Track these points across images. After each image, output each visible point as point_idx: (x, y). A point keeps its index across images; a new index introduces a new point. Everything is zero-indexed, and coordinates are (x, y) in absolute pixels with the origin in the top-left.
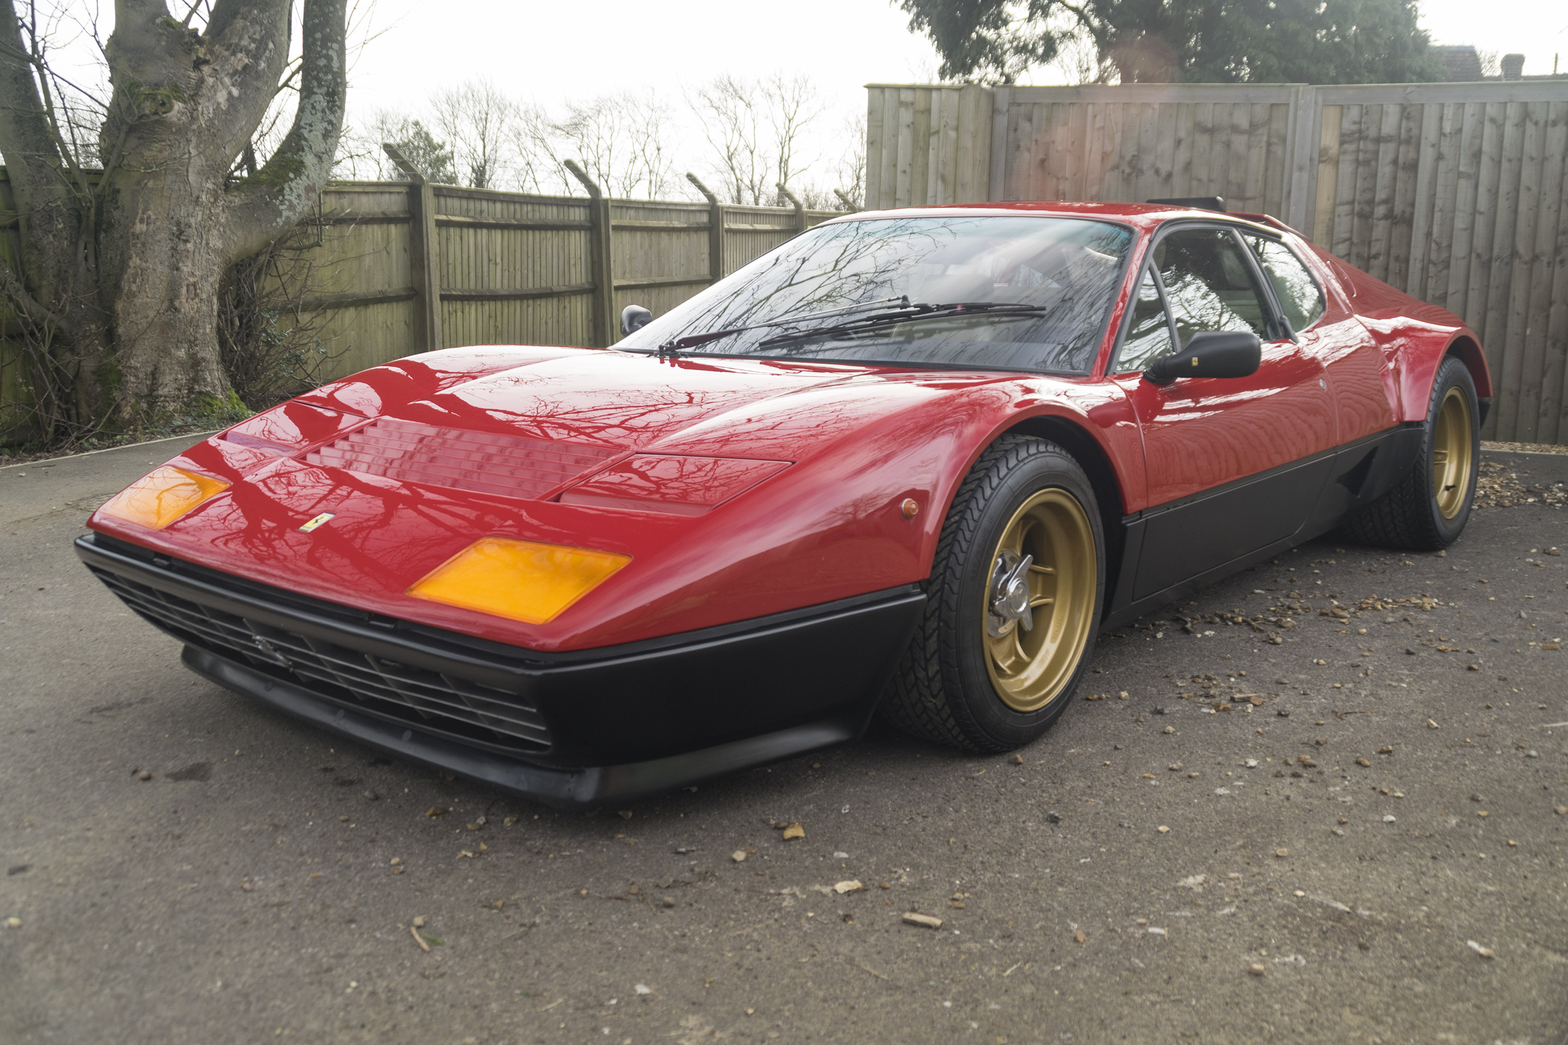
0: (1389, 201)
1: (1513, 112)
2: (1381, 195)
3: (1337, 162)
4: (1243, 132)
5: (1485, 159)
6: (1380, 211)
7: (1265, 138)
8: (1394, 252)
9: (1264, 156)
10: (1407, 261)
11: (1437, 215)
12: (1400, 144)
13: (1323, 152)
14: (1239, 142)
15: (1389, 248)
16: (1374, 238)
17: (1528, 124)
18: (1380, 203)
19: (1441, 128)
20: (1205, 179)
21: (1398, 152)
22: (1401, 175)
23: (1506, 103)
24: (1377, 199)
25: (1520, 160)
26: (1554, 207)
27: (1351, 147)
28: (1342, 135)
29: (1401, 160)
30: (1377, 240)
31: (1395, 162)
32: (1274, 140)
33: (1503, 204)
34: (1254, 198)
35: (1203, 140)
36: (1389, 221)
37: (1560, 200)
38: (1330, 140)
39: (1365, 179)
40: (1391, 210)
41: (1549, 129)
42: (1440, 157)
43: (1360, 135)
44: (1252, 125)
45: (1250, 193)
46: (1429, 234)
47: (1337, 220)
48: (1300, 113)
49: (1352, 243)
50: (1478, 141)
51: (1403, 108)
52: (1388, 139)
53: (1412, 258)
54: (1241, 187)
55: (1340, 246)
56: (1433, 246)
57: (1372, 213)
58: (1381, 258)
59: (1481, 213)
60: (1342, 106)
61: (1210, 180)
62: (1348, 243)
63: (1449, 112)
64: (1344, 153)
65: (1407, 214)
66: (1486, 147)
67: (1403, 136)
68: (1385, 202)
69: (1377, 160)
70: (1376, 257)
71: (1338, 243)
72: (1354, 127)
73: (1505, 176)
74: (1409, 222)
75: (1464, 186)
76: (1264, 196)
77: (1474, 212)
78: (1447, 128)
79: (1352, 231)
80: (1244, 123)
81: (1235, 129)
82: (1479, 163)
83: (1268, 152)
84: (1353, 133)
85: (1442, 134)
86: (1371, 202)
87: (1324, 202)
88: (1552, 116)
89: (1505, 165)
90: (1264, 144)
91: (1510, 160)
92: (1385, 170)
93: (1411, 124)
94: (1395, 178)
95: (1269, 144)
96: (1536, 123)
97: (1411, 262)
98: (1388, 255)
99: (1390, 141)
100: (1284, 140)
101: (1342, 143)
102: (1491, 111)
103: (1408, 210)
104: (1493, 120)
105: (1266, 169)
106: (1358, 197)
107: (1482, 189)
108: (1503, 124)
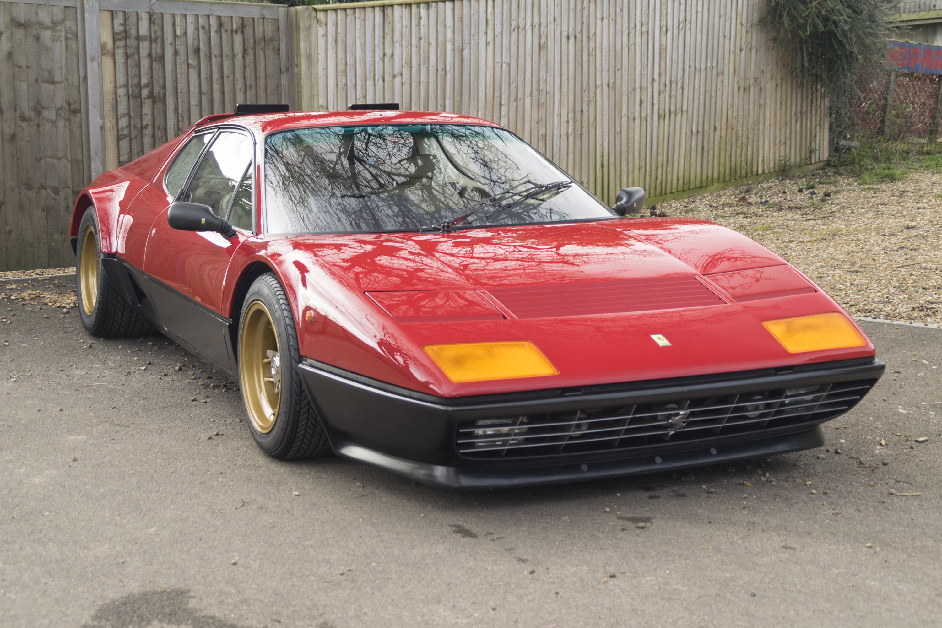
0: (150, 84)
1: (214, 22)
2: (144, 81)
3: (114, 55)
4: (47, 28)
5: (202, 54)
6: (145, 92)
7: (63, 34)
8: (157, 124)
9: (64, 48)
10: (165, 130)
11: (179, 95)
12: (151, 42)
13: (103, 47)
14: (47, 35)
15: (154, 120)
16: (144, 112)
17: (223, 31)
18: (144, 87)
19: (175, 31)
20: (24, 66)
21: (151, 48)
22: (156, 66)
23: (209, 16)
24: (142, 84)
25: (221, 56)
26: (243, 90)
27: (121, 44)
28: (114, 34)
29: (154, 55)
30: (146, 114)
31: (150, 55)
32: (69, 36)
33: (216, 87)
34: (60, 82)
35: (20, 33)
36: (151, 100)
37: (245, 84)
38: (107, 38)
39: (133, 68)
40: (151, 92)
41: (234, 35)
42: (176, 53)
43: (126, 35)
44: (53, 23)
45: (57, 78)
46: (176, 109)
47: (119, 99)
48: (87, 15)
49: (130, 118)
50: (196, 42)
51: (151, 15)
52: (144, 38)
53: (168, 127)
54: (51, 73)
55: (123, 119)
56: (180, 117)
57: (140, 94)
58: (149, 128)
59: (204, 94)
60: (112, 12)
61: (28, 67)
62: (127, 117)
63: (178, 19)
64: (118, 47)
65: (161, 95)
66: (202, 47)
67: (153, 36)
68: (147, 85)
69: (138, 53)
70: (146, 127)
71: (121, 117)
72: (121, 28)
73: (215, 68)
74: (164, 101)
75: (193, 74)
76: (67, 80)
77: (200, 93)
78: (178, 33)
79: (129, 108)
80: (47, 21)
81: (41, 25)
82: (199, 57)
83: (67, 45)
84: (121, 33)
85: (175, 36)
86: (139, 85)
87: (108, 86)
88: (235, 27)
89: (214, 60)
90: (63, 39)
91: (216, 56)
92: (145, 62)
93: (156, 28)
94: (151, 68)
95: (67, 39)
96: (227, 31)
97: (168, 131)
98: (154, 126)
99: (145, 39)
100: (76, 36)
101: (114, 41)
102: (201, 21)
103: (162, 92)
104: (203, 28)
105: (67, 59)
106: (130, 82)
107: (203, 76)
108: (209, 31)
